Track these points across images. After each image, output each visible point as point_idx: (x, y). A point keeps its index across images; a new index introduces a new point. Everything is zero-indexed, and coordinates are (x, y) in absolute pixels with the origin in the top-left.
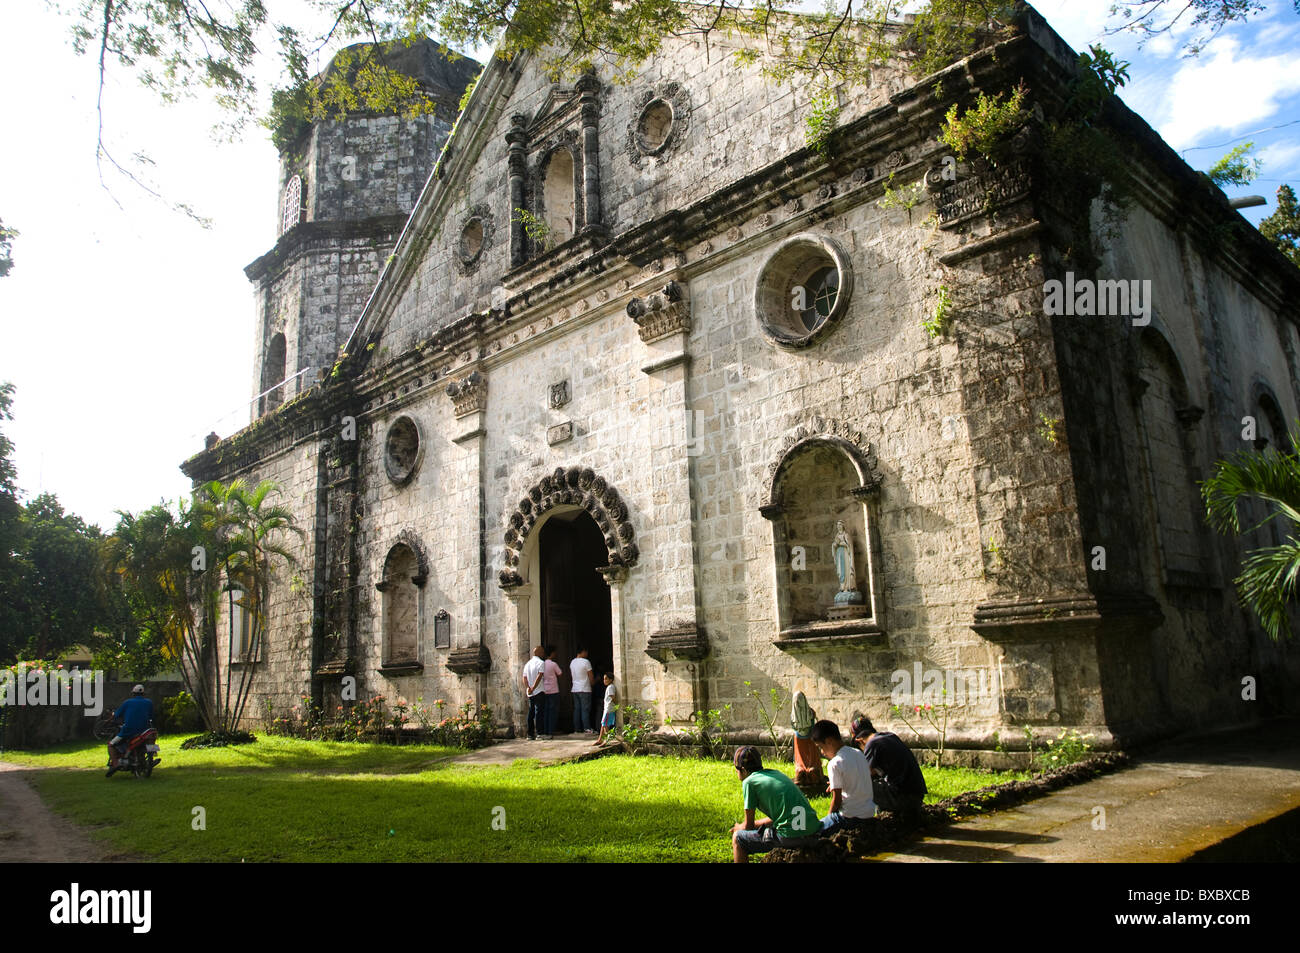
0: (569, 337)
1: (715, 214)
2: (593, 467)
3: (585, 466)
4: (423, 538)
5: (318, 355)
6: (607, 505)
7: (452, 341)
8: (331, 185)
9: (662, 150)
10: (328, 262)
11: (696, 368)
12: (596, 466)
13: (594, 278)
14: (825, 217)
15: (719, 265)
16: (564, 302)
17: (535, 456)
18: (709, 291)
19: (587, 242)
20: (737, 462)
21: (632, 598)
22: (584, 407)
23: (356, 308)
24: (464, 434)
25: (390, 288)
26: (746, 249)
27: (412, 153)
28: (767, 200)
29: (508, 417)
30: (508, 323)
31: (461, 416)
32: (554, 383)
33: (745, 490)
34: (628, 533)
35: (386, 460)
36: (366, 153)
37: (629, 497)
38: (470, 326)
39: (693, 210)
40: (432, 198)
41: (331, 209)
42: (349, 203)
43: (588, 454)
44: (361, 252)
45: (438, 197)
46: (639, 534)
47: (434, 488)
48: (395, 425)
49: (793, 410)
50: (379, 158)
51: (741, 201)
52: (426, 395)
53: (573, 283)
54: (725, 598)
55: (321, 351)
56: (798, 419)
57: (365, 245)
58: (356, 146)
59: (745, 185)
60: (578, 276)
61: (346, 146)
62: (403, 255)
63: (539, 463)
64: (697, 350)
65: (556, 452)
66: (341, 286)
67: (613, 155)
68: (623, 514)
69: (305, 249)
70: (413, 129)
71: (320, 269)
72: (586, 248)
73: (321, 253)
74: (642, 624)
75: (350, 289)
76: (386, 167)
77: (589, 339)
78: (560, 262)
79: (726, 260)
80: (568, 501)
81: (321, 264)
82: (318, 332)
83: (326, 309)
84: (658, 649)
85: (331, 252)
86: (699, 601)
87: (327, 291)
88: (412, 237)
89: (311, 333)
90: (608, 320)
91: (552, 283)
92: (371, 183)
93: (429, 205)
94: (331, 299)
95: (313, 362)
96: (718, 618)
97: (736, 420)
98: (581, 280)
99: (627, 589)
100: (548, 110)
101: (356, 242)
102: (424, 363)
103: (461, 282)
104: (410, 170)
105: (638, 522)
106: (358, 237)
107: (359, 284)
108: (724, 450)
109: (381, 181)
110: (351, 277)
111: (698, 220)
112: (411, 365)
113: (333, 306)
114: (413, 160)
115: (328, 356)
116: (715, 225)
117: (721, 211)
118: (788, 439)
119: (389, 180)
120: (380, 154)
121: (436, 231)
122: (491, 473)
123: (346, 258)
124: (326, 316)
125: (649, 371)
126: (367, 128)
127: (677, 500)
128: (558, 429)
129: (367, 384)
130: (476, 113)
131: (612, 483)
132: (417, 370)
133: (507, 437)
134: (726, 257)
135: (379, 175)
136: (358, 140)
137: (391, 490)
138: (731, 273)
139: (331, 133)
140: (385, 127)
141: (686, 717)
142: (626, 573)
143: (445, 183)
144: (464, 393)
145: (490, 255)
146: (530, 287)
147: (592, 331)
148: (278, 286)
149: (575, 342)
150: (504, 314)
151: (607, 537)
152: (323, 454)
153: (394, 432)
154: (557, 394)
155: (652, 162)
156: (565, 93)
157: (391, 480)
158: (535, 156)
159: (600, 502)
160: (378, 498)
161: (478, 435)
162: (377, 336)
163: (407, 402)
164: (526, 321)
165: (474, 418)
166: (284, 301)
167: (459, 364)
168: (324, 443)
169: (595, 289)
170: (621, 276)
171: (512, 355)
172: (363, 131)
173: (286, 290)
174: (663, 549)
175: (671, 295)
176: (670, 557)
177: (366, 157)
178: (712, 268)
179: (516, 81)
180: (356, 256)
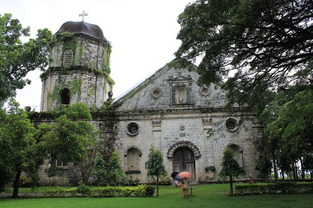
1: (219, 110)
2: (191, 141)
4: (140, 147)
6: (195, 148)
7: (154, 112)
9: (206, 96)
14: (236, 116)
17: (176, 137)
18: (216, 120)
22: (189, 131)
24: (156, 130)
26: (223, 116)
28: (227, 111)
29: (168, 129)
30: (170, 113)
31: (154, 126)
32: (181, 126)
35: (126, 130)
43: (189, 139)
44: (93, 76)
45: (147, 82)
46: (201, 153)
47: (144, 138)
48: (130, 123)
49: (230, 139)
50: (93, 54)
52: (141, 120)
54: (218, 163)
56: (230, 141)
58: (89, 49)
63: (177, 138)
64: (213, 128)
65: (182, 137)
67: (195, 93)
70: (101, 50)
72: (191, 106)
73: (84, 74)
75: (90, 84)
78: (185, 107)
80: (186, 146)
81: (84, 76)
84: (207, 170)
85: (87, 74)
86: (214, 163)
87: (86, 83)
90: (194, 119)
96: (217, 166)
98: (190, 111)
99: (199, 161)
100: (178, 78)
101: (92, 73)
102: (142, 114)
103: (153, 101)
105: (201, 151)
110: (90, 81)
111: (216, 110)
116: (218, 112)
118: (229, 143)
122: (163, 138)
123: (89, 77)
124: (85, 89)
125: (205, 129)
131: (195, 144)
132: (139, 114)
133: (167, 132)
135: (93, 58)
137: (128, 136)
140: (95, 47)
143: (150, 81)
144: (157, 123)
145: (162, 98)
146: (176, 109)
147: (190, 120)
148: (64, 76)
149: (186, 120)
150: (169, 111)
151: (195, 153)
152: (100, 124)
153: (129, 125)
154: (182, 128)
155: (204, 97)
156: (183, 77)
157: (128, 134)
158: (174, 85)
159: (193, 147)
160: (122, 137)
161: (160, 131)
162: (122, 103)
163: (134, 120)
164: (174, 114)
165: (159, 128)
166: (67, 81)
167: (154, 117)
168: (101, 122)
169: (192, 113)
170: (198, 113)
171: (170, 118)
172: (90, 46)
173: (69, 78)
174: (208, 156)
175: (211, 120)
176: (209, 157)
177: (91, 53)
178: (216, 117)
179: (169, 69)
180: (91, 77)
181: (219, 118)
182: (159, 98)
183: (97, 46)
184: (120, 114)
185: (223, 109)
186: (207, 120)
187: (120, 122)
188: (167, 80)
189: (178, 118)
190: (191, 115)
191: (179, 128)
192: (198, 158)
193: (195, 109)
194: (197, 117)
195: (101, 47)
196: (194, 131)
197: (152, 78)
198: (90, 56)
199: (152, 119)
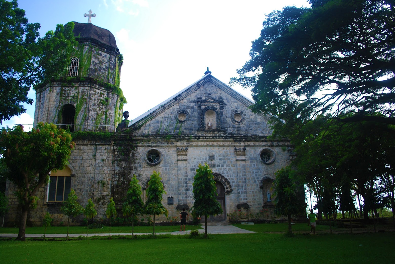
0: (215, 148)
1: (253, 139)
2: (221, 173)
3: (219, 173)
9: (239, 122)
11: (246, 162)
13: (224, 139)
14: (272, 147)
16: (214, 141)
18: (249, 150)
19: (223, 132)
21: (231, 198)
24: (182, 159)
26: (257, 146)
27: (113, 67)
28: (262, 140)
29: (195, 158)
30: (197, 140)
31: (178, 155)
32: (211, 155)
33: (256, 183)
34: (230, 186)
36: (101, 61)
37: (230, 180)
38: (188, 137)
42: (96, 74)
43: (219, 171)
44: (103, 91)
46: (233, 187)
48: (150, 150)
49: (265, 173)
50: (104, 64)
51: (258, 139)
52: (164, 146)
53: (219, 139)
54: (252, 199)
56: (265, 175)
58: (99, 58)
59: (261, 137)
61: (96, 57)
64: (247, 159)
67: (227, 118)
68: (228, 182)
69: (89, 85)
71: (93, 92)
73: (94, 88)
76: (106, 68)
77: (220, 150)
81: (93, 91)
82: (92, 111)
83: (94, 105)
84: (239, 206)
85: (96, 88)
86: (247, 200)
87: (95, 99)
88: (162, 108)
90: (226, 148)
91: (213, 137)
92: (102, 71)
94: (95, 102)
96: (250, 202)
98: (221, 139)
99: (229, 196)
101: (102, 88)
105: (233, 185)
108: (252, 176)
109: (104, 71)
110: (100, 97)
111: (250, 139)
113: (96, 104)
117: (254, 139)
118: (264, 177)
119: (107, 72)
121: (168, 109)
122: (189, 169)
123: (99, 91)
124: (94, 106)
125: (236, 160)
126: (101, 54)
127: (243, 183)
128: (212, 165)
131: (226, 177)
133: (194, 162)
135: (104, 69)
140: (106, 56)
143: (175, 101)
144: (182, 150)
145: (188, 122)
146: (205, 135)
147: (221, 148)
148: (67, 89)
149: (216, 149)
150: (198, 138)
151: (225, 187)
152: (114, 150)
153: (149, 152)
154: (212, 158)
155: (237, 123)
156: (213, 99)
157: (148, 163)
158: (203, 107)
159: (224, 180)
160: (140, 166)
161: (186, 160)
162: (141, 126)
163: (156, 146)
164: (202, 141)
165: (185, 157)
166: (72, 95)
167: (179, 143)
168: (115, 147)
169: (223, 141)
170: (230, 141)
171: (197, 146)
173: (74, 92)
174: (240, 191)
175: (244, 149)
176: (242, 192)
177: (101, 63)
178: (250, 147)
179: (198, 89)
180: (102, 92)
181: (253, 148)
182: (186, 122)
183: (108, 55)
184: (138, 138)
185: (258, 138)
186: (240, 150)
187: (138, 148)
188: (194, 102)
189: (207, 146)
190: (221, 143)
191: (208, 157)
192: (229, 193)
193: (227, 137)
194: (229, 146)
195: (113, 56)
196: (225, 162)
197: (178, 98)
198: (100, 67)
199: (176, 146)
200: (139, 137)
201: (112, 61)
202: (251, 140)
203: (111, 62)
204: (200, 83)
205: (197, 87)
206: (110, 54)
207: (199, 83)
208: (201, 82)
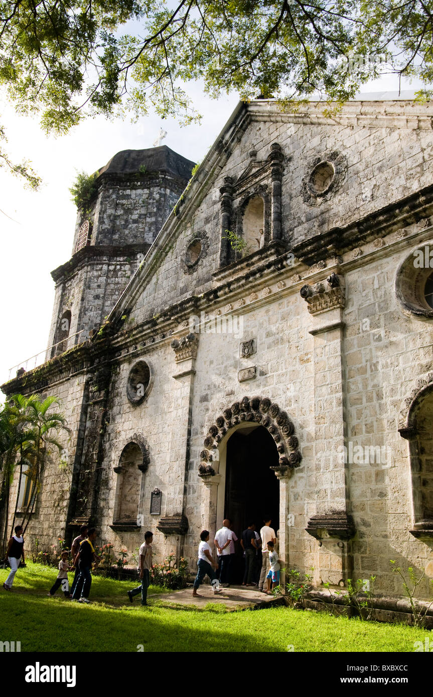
0: (257, 311)
1: (366, 230)
2: (270, 397)
3: (264, 397)
4: (148, 440)
5: (90, 324)
6: (279, 423)
7: (177, 313)
8: (107, 226)
9: (326, 193)
10: (101, 269)
11: (349, 332)
12: (273, 396)
13: (277, 273)
15: (367, 263)
16: (255, 288)
17: (229, 389)
18: (360, 280)
19: (273, 251)
20: (380, 397)
21: (295, 490)
22: (264, 358)
23: (115, 297)
24: (181, 372)
25: (139, 282)
26: (387, 253)
27: (155, 210)
28: (404, 220)
29: (211, 362)
30: (215, 303)
31: (179, 361)
32: (245, 341)
33: (386, 417)
34: (295, 443)
35: (127, 388)
36: (128, 209)
37: (296, 419)
38: (190, 304)
39: (350, 227)
40: (170, 227)
41: (105, 240)
42: (116, 237)
43: (266, 388)
44: (121, 265)
45: (174, 227)
46: (302, 445)
47: (158, 407)
48: (135, 366)
49: (425, 362)
50: (136, 212)
51: (386, 221)
52: (157, 348)
53: (261, 276)
54: (369, 495)
55: (92, 322)
56: (428, 368)
57: (124, 261)
58: (123, 205)
59: (389, 210)
60: (266, 272)
61: (117, 204)
62: (149, 262)
63: (232, 393)
64: (349, 320)
65: (244, 386)
66: (107, 284)
67: (291, 198)
68: (291, 430)
69: (88, 262)
70: (157, 196)
71: (95, 273)
72: (272, 254)
73: (97, 264)
74: (303, 509)
75: (112, 286)
76: (139, 217)
77: (270, 313)
78: (253, 264)
79: (373, 260)
80: (251, 420)
81: (96, 270)
82: (91, 310)
83: (97, 297)
84: (315, 528)
85: (103, 264)
86: (348, 495)
87: (99, 286)
88: (156, 250)
89: (87, 311)
90: (285, 301)
91: (247, 277)
92: (130, 226)
93: (168, 231)
94: (100, 291)
95: (86, 328)
96: (363, 509)
97: (379, 367)
98: (268, 274)
99: (291, 483)
100: (248, 173)
101: (118, 259)
102: (157, 327)
103: (185, 278)
104: (153, 219)
105: (302, 436)
106: (120, 256)
107: (118, 283)
108: (370, 388)
109: (136, 225)
110: (113, 279)
111: (353, 234)
112: (149, 328)
113: (101, 295)
114: (156, 214)
115: (96, 325)
116: (365, 237)
117: (370, 228)
118: (421, 381)
119: (140, 225)
120: (137, 210)
121: (171, 248)
122: (197, 399)
123: (112, 268)
124: (97, 301)
125: (314, 333)
126: (130, 195)
127: (333, 422)
128: (246, 371)
129: (120, 340)
130: (202, 176)
131: (283, 408)
132: (152, 332)
133: (209, 375)
134: (373, 258)
135: (135, 221)
136: (124, 202)
137: (129, 407)
138: (376, 268)
139: (109, 197)
140: (141, 195)
141: (336, 582)
142: (292, 472)
143: (179, 218)
144: (184, 346)
145: (205, 261)
146: (229, 280)
147: (274, 308)
148: (69, 284)
149: (260, 315)
150: (212, 297)
151: (279, 446)
152: (88, 383)
153: (132, 371)
154: (249, 347)
155: (319, 200)
156: (259, 163)
157: (130, 401)
158: (237, 202)
159: (274, 421)
160: (120, 412)
161: (191, 373)
163: (143, 352)
164: (227, 301)
165: (189, 363)
167: (180, 328)
168: (89, 376)
169: (276, 280)
170: (296, 272)
172: (128, 197)
173: (74, 285)
177: (128, 211)
178: (362, 265)
179: (228, 158)
180: (118, 267)
181: (374, 264)
182: (200, 263)
183: (146, 191)
184: (118, 342)
185: (381, 218)
186: (322, 291)
187: (122, 366)
189: (237, 314)
190: (274, 290)
191: (239, 349)
192: (289, 467)
195: (156, 189)
198: (126, 221)
200: (119, 339)
201: (154, 199)
202: (357, 240)
203: (151, 201)
204: (224, 142)
205: (220, 154)
206: (149, 188)
207: (221, 142)
208: (227, 136)
